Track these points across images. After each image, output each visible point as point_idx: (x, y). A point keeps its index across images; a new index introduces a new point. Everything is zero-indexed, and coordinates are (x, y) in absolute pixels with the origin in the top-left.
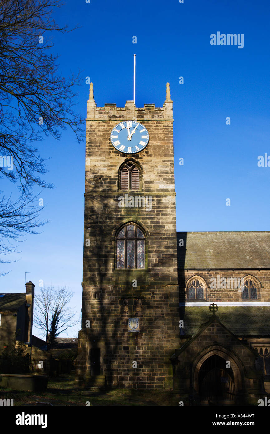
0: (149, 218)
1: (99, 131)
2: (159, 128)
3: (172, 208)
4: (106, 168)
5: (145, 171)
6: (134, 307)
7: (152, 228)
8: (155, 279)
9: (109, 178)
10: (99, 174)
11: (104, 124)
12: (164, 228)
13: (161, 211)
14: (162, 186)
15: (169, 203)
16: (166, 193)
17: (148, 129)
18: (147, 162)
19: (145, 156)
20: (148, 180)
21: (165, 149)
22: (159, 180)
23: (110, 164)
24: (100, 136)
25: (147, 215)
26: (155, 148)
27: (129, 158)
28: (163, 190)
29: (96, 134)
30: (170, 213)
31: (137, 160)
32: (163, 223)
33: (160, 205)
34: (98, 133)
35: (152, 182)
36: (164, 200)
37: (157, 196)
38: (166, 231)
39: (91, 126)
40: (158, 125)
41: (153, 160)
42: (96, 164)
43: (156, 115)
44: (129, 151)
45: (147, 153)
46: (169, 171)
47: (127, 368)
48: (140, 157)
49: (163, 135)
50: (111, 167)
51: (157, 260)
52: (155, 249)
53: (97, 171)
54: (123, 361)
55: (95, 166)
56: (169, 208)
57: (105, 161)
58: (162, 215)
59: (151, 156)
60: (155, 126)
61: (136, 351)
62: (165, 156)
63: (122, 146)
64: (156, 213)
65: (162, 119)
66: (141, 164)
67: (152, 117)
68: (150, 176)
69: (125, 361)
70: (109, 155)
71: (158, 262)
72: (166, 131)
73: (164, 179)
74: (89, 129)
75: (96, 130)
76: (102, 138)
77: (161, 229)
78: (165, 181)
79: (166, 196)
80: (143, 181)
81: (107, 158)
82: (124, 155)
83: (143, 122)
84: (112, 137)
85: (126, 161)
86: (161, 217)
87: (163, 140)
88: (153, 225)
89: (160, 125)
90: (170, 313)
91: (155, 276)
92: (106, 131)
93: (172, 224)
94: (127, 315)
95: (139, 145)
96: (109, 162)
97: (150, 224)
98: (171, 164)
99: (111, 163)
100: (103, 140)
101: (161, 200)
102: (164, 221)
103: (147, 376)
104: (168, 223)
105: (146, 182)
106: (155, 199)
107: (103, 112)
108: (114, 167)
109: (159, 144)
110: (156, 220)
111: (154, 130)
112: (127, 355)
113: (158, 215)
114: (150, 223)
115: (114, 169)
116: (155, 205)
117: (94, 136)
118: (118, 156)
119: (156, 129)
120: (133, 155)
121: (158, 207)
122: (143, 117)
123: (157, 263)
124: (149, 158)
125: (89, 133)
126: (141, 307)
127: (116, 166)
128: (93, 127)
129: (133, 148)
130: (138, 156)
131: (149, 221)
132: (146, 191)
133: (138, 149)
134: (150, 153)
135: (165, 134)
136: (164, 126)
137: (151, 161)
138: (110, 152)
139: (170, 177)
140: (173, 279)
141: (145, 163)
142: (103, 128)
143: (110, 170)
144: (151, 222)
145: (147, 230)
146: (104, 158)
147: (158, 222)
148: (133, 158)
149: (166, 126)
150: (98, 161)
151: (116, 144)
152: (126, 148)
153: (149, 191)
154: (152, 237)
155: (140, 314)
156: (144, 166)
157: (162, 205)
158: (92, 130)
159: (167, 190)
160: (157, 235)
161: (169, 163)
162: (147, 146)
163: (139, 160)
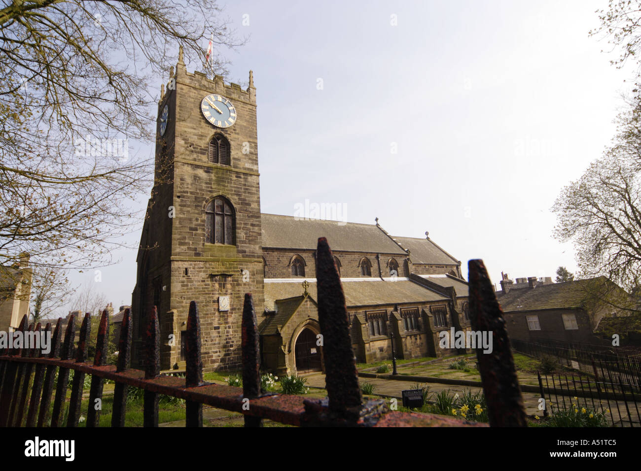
0: (237, 195)
1: (190, 97)
2: (245, 109)
3: (256, 187)
4: (196, 137)
5: (232, 147)
6: (224, 284)
7: (239, 204)
8: (243, 256)
9: (199, 147)
10: (190, 141)
11: (195, 91)
12: (250, 206)
13: (247, 189)
14: (248, 165)
15: (254, 182)
16: (251, 173)
17: (236, 108)
18: (234, 139)
19: (232, 132)
20: (236, 156)
21: (250, 131)
22: (245, 159)
23: (200, 133)
24: (191, 102)
25: (235, 191)
26: (241, 127)
27: (219, 131)
28: (249, 169)
29: (186, 98)
30: (255, 192)
31: (226, 135)
32: (249, 201)
33: (246, 183)
34: (188, 98)
35: (239, 159)
36: (250, 179)
37: (244, 174)
38: (252, 208)
39: (182, 89)
40: (244, 106)
41: (240, 139)
42: (186, 129)
43: (242, 97)
44: (219, 124)
45: (234, 130)
46: (254, 152)
47: (218, 350)
48: (229, 132)
49: (248, 117)
50: (201, 137)
51: (245, 237)
52: (243, 226)
53: (187, 138)
54: (214, 342)
55: (186, 132)
56: (254, 187)
57: (195, 129)
58: (249, 193)
59: (238, 134)
60: (241, 107)
61: (227, 331)
62: (250, 137)
63: (212, 118)
64: (243, 190)
65: (248, 102)
66: (229, 140)
67: (239, 97)
68: (237, 153)
69: (216, 342)
70: (200, 124)
71: (246, 239)
72: (251, 114)
73: (250, 159)
74: (179, 92)
75: (187, 95)
76: (192, 105)
77: (247, 207)
78: (250, 161)
79: (251, 175)
80: (232, 157)
81: (197, 127)
82: (214, 127)
83: (231, 99)
84: (203, 107)
85: (216, 134)
86: (247, 194)
87: (248, 122)
88: (240, 201)
89: (246, 107)
90: (257, 290)
91: (242, 253)
92: (196, 99)
93: (257, 202)
94: (217, 292)
95: (228, 121)
96: (200, 131)
97: (238, 201)
98: (255, 146)
99: (202, 132)
100: (194, 107)
101: (247, 179)
102: (251, 199)
103: (237, 356)
104: (253, 201)
105: (234, 159)
106: (242, 176)
107: (194, 78)
108: (204, 138)
109: (245, 124)
110: (243, 197)
111: (241, 110)
112: (218, 335)
113: (245, 192)
114: (237, 199)
115: (204, 140)
116: (243, 183)
117: (185, 101)
118: (208, 127)
119: (242, 110)
120: (222, 129)
121: (245, 185)
122: (230, 95)
123: (244, 240)
124: (236, 136)
125: (180, 95)
126: (231, 284)
127: (206, 137)
128: (184, 91)
129: (223, 122)
130: (227, 131)
131: (236, 197)
132: (234, 167)
133: (227, 125)
134: (237, 132)
135: (250, 117)
136: (249, 109)
137: (238, 139)
138: (201, 121)
139: (254, 158)
140: (258, 257)
141: (233, 140)
142: (194, 94)
143: (201, 139)
144: (239, 198)
145: (235, 206)
146: (195, 126)
147: (245, 200)
148: (222, 132)
149: (250, 109)
150: (188, 127)
151: (207, 114)
152: (217, 121)
153: (236, 168)
154: (240, 214)
155: (229, 291)
156: (232, 143)
157: (249, 184)
158: (182, 93)
159: (252, 170)
160: (244, 212)
161: (253, 145)
162: (235, 124)
163: (227, 135)
